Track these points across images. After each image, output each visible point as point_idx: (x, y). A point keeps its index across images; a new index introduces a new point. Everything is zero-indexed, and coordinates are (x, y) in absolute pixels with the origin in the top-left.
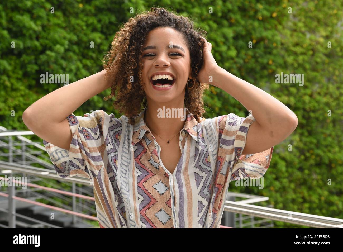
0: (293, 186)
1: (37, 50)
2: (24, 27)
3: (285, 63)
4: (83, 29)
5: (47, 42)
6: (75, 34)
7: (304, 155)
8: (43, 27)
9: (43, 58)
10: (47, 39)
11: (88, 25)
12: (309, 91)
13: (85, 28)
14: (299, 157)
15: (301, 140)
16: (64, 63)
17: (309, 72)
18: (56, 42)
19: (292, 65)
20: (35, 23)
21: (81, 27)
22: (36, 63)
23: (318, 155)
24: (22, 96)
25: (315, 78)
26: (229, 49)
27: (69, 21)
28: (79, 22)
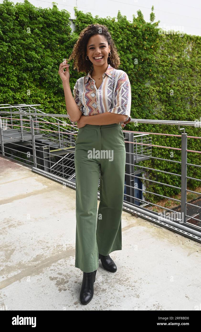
0: (161, 130)
1: (39, 68)
2: (33, 57)
3: (158, 70)
4: (60, 57)
5: (44, 64)
6: (56, 60)
7: (167, 115)
8: (41, 57)
9: (42, 71)
10: (43, 62)
11: (62, 55)
12: (169, 84)
13: (61, 56)
14: (165, 116)
15: (165, 108)
16: (52, 74)
17: (169, 75)
18: (48, 64)
19: (161, 71)
20: (38, 55)
21: (59, 56)
22: (39, 74)
23: (174, 115)
24: (34, 90)
25: (172, 78)
26: (130, 64)
27: (54, 53)
28: (58, 53)
